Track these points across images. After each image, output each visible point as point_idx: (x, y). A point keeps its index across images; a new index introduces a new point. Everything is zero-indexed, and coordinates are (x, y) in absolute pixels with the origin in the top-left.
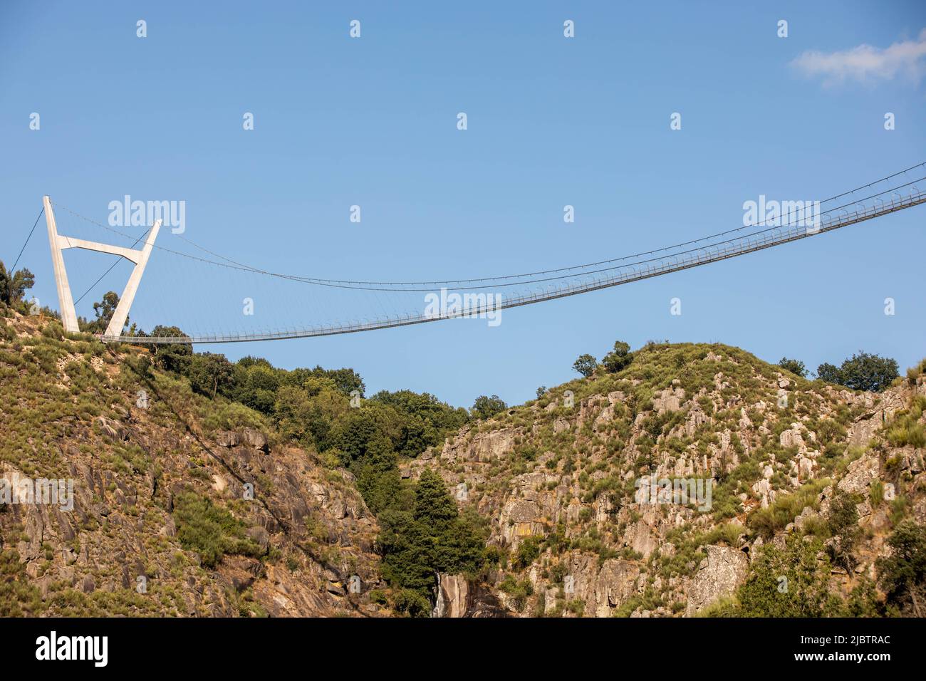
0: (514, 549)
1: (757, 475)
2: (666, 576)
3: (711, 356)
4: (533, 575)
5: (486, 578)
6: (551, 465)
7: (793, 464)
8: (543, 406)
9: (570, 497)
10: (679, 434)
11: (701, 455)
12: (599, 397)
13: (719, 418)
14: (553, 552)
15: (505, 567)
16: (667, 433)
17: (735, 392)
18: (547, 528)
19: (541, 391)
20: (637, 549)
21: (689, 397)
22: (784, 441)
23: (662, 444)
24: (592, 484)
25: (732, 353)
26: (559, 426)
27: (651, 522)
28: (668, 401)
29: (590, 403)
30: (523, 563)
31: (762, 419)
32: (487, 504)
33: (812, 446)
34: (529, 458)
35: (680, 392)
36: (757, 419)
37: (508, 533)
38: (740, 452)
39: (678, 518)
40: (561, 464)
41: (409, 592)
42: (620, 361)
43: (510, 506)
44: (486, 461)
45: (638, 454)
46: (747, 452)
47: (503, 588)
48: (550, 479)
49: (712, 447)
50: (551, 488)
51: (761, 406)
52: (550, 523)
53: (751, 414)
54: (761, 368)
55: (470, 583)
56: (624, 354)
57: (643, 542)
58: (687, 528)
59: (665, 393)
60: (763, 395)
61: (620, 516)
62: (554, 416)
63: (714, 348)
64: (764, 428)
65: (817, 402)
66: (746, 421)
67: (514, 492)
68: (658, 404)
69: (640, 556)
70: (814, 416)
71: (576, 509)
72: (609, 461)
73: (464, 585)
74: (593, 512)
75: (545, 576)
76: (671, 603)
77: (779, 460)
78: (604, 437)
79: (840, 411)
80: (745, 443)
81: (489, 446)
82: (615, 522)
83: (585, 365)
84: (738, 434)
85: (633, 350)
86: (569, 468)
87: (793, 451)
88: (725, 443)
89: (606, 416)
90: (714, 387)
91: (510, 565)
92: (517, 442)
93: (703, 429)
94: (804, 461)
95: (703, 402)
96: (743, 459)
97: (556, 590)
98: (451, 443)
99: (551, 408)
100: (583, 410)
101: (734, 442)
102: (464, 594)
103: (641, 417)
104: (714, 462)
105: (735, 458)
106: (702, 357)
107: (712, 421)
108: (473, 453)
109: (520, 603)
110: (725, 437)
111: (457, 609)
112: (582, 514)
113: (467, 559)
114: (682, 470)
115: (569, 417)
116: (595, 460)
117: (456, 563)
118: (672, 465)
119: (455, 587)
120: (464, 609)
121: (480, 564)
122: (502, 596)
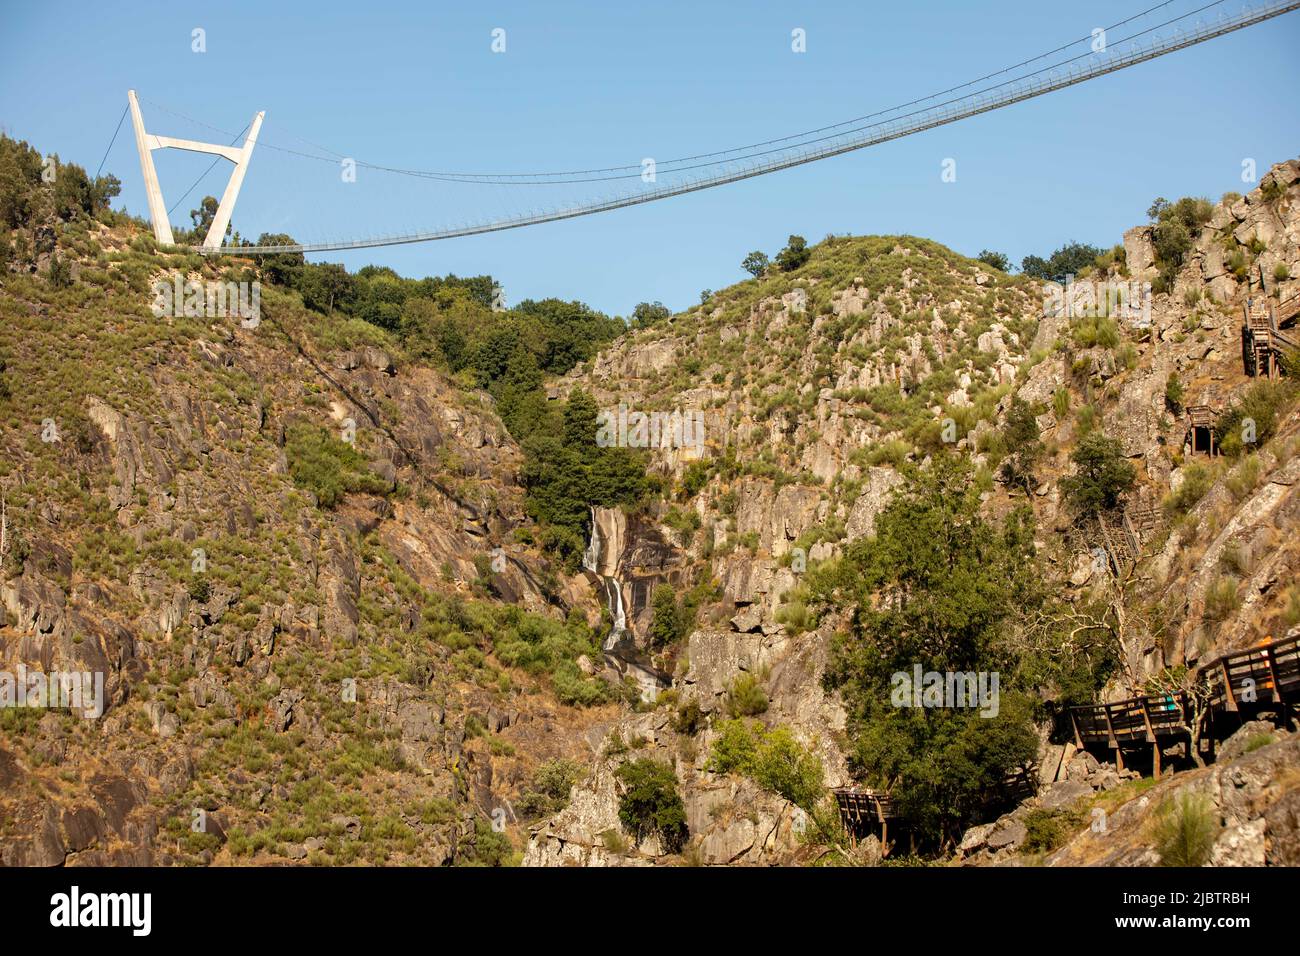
0: (678, 476)
1: (953, 385)
3: (897, 250)
4: (700, 506)
5: (647, 511)
6: (718, 379)
7: (993, 371)
8: (708, 313)
9: (740, 415)
10: (863, 340)
11: (888, 364)
12: (771, 300)
13: (908, 321)
14: (722, 479)
15: (668, 497)
16: (849, 340)
17: (927, 290)
18: (715, 452)
19: (705, 295)
20: (817, 473)
21: (873, 297)
22: (983, 345)
23: (844, 352)
24: (765, 400)
25: (922, 246)
26: (727, 335)
27: (832, 441)
28: (850, 303)
29: (762, 307)
30: (689, 493)
31: (957, 321)
33: (1015, 350)
34: (693, 372)
35: (863, 292)
36: (951, 321)
37: (670, 459)
38: (932, 359)
39: (864, 436)
40: (729, 378)
41: (560, 529)
42: (796, 258)
44: (645, 377)
45: (817, 364)
46: (940, 359)
47: (667, 522)
48: (717, 396)
49: (901, 355)
50: (718, 406)
51: (956, 305)
52: (718, 446)
53: (945, 316)
54: (955, 262)
55: (629, 517)
56: (800, 250)
57: (824, 465)
59: (846, 294)
60: (958, 293)
61: (797, 436)
62: (721, 323)
63: (902, 241)
64: (959, 331)
65: (1020, 300)
66: (939, 323)
68: (838, 307)
69: (820, 481)
70: (1017, 316)
71: (747, 429)
72: (783, 373)
73: (623, 520)
74: (767, 432)
75: (714, 506)
77: (977, 367)
78: (777, 346)
80: (938, 350)
81: (648, 360)
82: (792, 442)
83: (755, 264)
84: (930, 338)
85: (809, 245)
86: (739, 382)
87: (994, 357)
88: (915, 349)
89: (780, 321)
90: (902, 286)
91: (674, 495)
92: (679, 354)
93: (890, 333)
94: (1006, 368)
95: (890, 303)
96: (936, 367)
97: (726, 522)
98: (604, 357)
99: (717, 314)
100: (753, 315)
101: (925, 347)
102: (622, 530)
103: (819, 322)
104: (904, 370)
105: (927, 366)
106: (888, 251)
107: (901, 324)
108: (629, 367)
109: (686, 538)
110: (915, 343)
111: (615, 547)
112: (755, 435)
113: (625, 490)
114: (867, 381)
115: (738, 323)
116: (769, 372)
117: (613, 495)
118: (855, 376)
119: (611, 522)
120: (622, 547)
121: (638, 496)
122: (666, 530)
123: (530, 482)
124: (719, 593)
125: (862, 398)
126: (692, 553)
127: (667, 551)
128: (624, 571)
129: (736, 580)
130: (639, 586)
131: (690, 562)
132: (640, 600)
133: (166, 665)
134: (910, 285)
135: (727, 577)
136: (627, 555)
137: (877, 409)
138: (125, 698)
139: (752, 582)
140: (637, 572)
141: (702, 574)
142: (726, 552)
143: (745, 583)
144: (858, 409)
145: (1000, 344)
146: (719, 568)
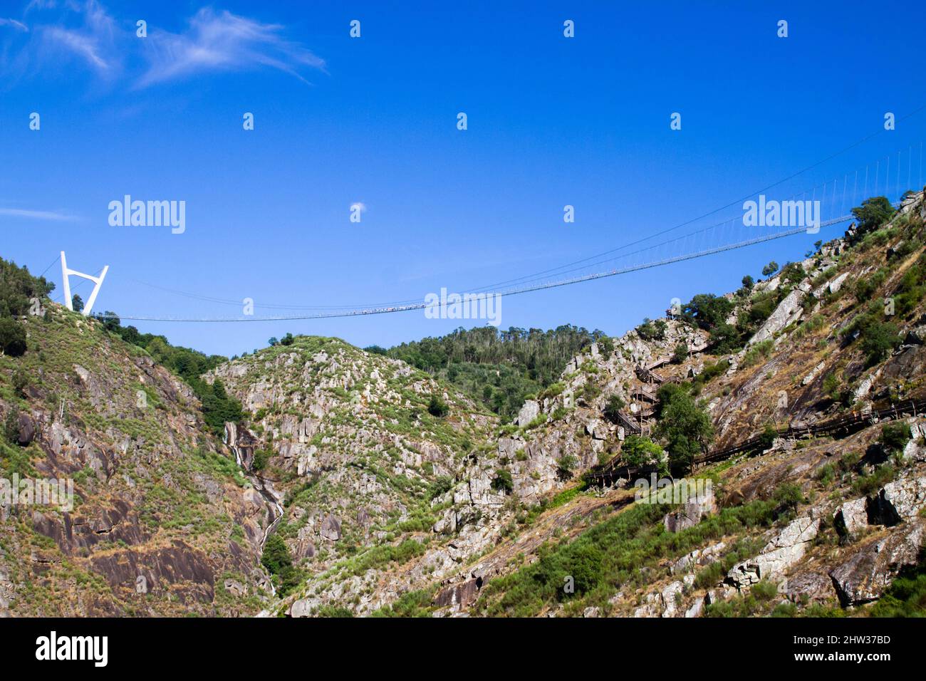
0: (254, 413)
1: (364, 389)
2: (335, 425)
3: (334, 342)
4: (264, 423)
5: (243, 424)
6: (268, 380)
7: (377, 385)
8: (258, 357)
9: (279, 394)
10: (328, 371)
11: (339, 380)
12: (285, 354)
13: (344, 366)
14: (272, 415)
15: (250, 420)
16: (322, 370)
17: (349, 356)
18: (268, 405)
19: (255, 351)
20: (316, 414)
21: (329, 357)
22: (372, 376)
23: (321, 375)
24: (288, 389)
25: (342, 341)
26: (268, 365)
27: (322, 404)
28: (321, 358)
29: (281, 357)
30: (259, 418)
31: (361, 367)
32: (240, 395)
33: (383, 379)
34: (257, 377)
35: (326, 355)
36: (360, 368)
37: (251, 406)
38: (355, 379)
39: (334, 403)
40: (272, 380)
41: (218, 427)
42: (288, 341)
43: (251, 396)
44: (235, 377)
45: (311, 378)
46: (357, 380)
47: (251, 428)
48: (268, 386)
49: (343, 377)
50: (269, 389)
51: (360, 362)
52: (270, 403)
53: (357, 365)
54: (358, 349)
55: (237, 426)
56: (291, 338)
57: (319, 412)
58: (339, 407)
59: (319, 354)
60: (359, 358)
61: (306, 402)
62: (264, 361)
63: (335, 339)
64: (362, 370)
65: (380, 362)
66: (355, 368)
67: (252, 390)
68: (315, 359)
69: (317, 417)
70: (380, 367)
71: (282, 398)
72: (294, 380)
73: (235, 427)
74: (291, 400)
75: (270, 424)
76: (338, 435)
77: (371, 383)
78: (290, 370)
79: (389, 367)
80: (356, 376)
81: (237, 371)
82: (304, 404)
83: (273, 342)
84: (353, 372)
85: (293, 337)
86: (276, 382)
87: (376, 380)
88: (349, 375)
89: (290, 362)
90: (340, 354)
91: (253, 420)
92: (248, 370)
93: (338, 369)
94: (381, 384)
95: (336, 359)
96: (356, 382)
97: (277, 430)
98: (219, 369)
99: (261, 358)
100: (278, 360)
101: (352, 375)
102: (235, 430)
103: (308, 364)
104: (345, 383)
105: (353, 381)
106: (331, 341)
107: (341, 367)
108: (229, 373)
109: (259, 434)
110: (348, 373)
111: (234, 436)
112: (285, 401)
113: (235, 416)
114: (332, 384)
115: (272, 361)
116: (287, 379)
117: (231, 417)
118: (327, 383)
119: (231, 427)
120: (236, 436)
121: (240, 418)
122: (251, 431)
123: (205, 410)
124: (277, 454)
125: (331, 390)
126: (262, 439)
127: (252, 439)
128: (238, 444)
129: (284, 449)
130: (244, 450)
131: (262, 443)
132: (245, 456)
133: (126, 462)
134: (343, 354)
135: (280, 448)
136: (238, 438)
137: (337, 394)
138: (114, 473)
139: (291, 450)
140: (242, 445)
141: (268, 447)
142: (279, 440)
143: (288, 451)
144: (331, 394)
145: (378, 376)
146: (276, 446)
